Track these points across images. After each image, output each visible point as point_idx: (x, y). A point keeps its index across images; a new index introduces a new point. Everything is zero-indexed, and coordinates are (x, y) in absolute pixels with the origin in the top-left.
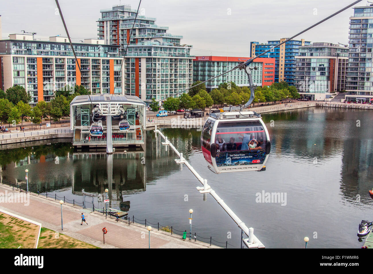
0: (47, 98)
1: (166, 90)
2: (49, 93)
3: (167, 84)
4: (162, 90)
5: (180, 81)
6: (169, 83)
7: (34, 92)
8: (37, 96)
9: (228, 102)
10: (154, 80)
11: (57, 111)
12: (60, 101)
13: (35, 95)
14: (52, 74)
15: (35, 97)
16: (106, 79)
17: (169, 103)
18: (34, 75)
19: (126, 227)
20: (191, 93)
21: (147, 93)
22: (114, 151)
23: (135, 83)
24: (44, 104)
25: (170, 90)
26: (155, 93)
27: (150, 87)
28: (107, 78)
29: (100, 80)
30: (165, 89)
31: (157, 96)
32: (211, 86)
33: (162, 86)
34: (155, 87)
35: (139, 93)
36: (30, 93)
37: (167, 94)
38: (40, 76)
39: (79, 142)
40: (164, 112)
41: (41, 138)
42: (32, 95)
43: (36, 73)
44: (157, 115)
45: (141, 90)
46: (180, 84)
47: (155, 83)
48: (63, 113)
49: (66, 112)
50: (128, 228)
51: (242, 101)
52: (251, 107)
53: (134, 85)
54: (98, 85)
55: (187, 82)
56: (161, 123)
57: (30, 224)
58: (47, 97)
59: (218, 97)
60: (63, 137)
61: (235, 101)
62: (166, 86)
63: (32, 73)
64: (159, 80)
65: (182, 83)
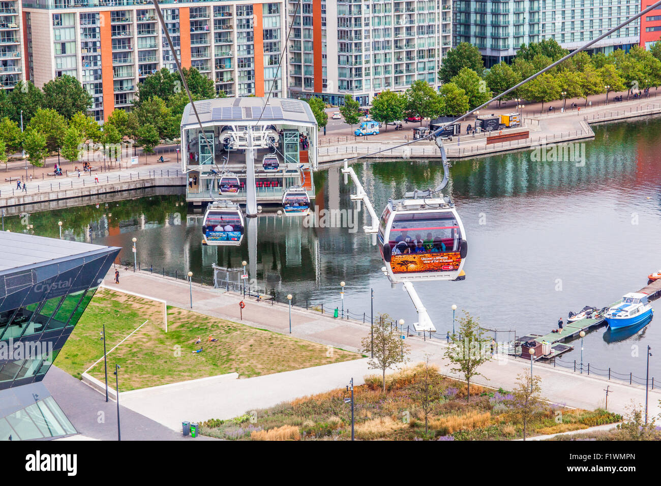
0: (122, 98)
1: (386, 67)
2: (125, 85)
3: (387, 51)
4: (376, 68)
5: (421, 42)
6: (393, 50)
7: (96, 86)
8: (101, 95)
9: (529, 94)
10: (356, 44)
11: (149, 132)
12: (154, 110)
13: (96, 92)
14: (131, 44)
15: (97, 95)
16: (245, 48)
17: (382, 104)
18: (95, 50)
19: (268, 307)
20: (446, 71)
21: (341, 75)
22: (261, 211)
23: (312, 52)
24: (123, 117)
25: (396, 66)
26: (360, 75)
27: (348, 61)
28: (248, 47)
29: (233, 52)
30: (382, 64)
31: (364, 82)
32: (500, 50)
33: (375, 57)
34: (358, 60)
35: (323, 74)
36: (88, 87)
37: (387, 76)
38: (106, 50)
39: (198, 196)
40: (373, 126)
41: (125, 187)
42: (91, 93)
43: (98, 45)
44: (355, 133)
45: (326, 67)
46: (419, 51)
47: (360, 50)
48: (160, 133)
49: (165, 131)
50: (271, 307)
51: (562, 93)
52: (588, 105)
53: (311, 57)
54: (227, 64)
55: (439, 44)
56: (360, 152)
57: (152, 302)
58: (121, 95)
59: (507, 83)
60: (166, 184)
61: (545, 92)
62: (386, 56)
63: (90, 45)
64: (369, 43)
65: (426, 48)
